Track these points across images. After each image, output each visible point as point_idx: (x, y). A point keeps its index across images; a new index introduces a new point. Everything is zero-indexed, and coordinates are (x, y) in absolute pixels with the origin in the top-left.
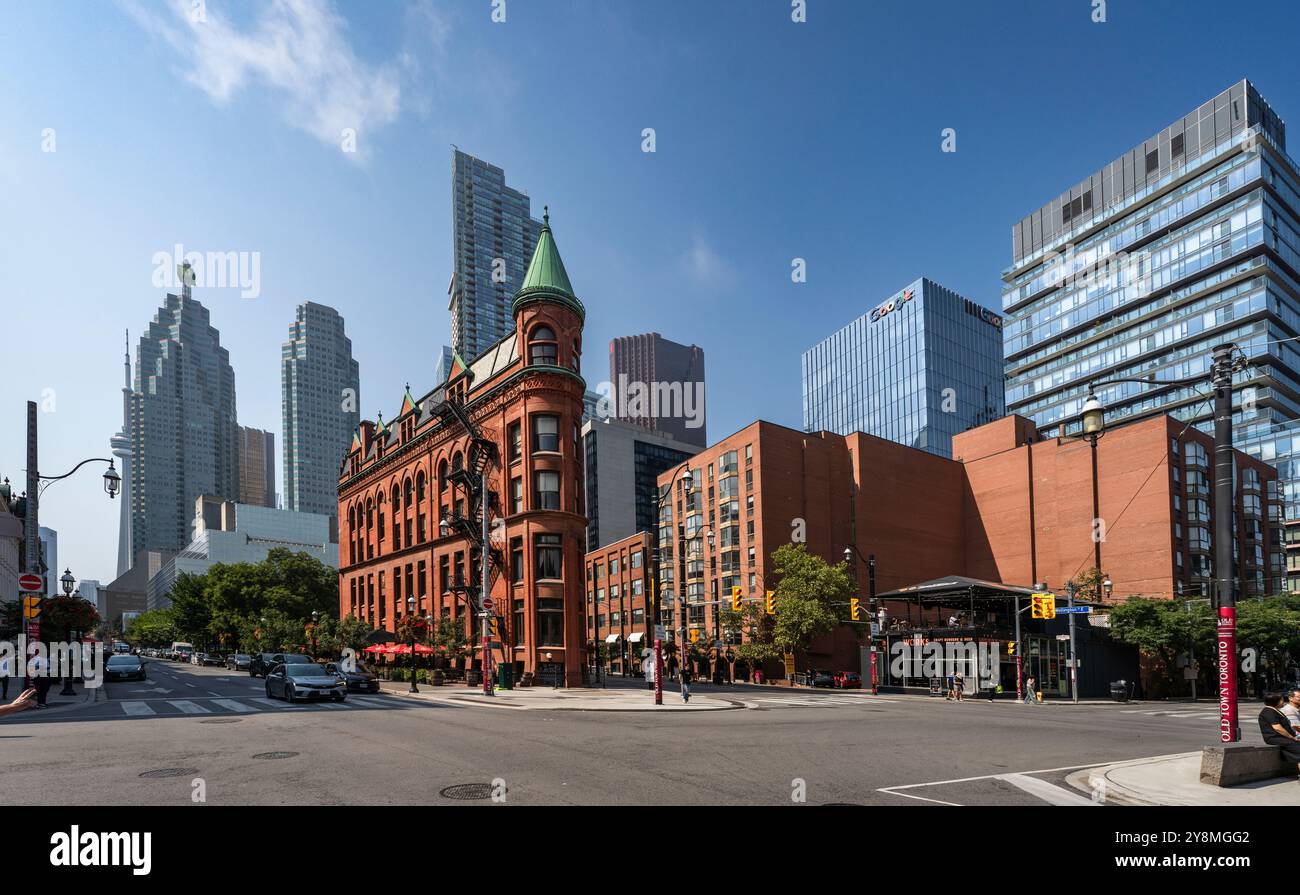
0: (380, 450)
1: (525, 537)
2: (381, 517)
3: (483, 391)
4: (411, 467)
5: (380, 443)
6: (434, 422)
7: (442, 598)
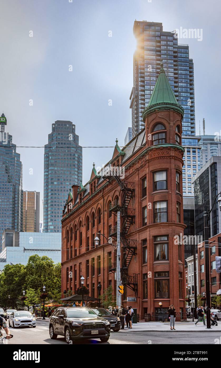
0: (81, 199)
1: (148, 239)
2: (81, 234)
3: (129, 162)
4: (95, 206)
5: (81, 195)
6: (105, 182)
7: (108, 274)
